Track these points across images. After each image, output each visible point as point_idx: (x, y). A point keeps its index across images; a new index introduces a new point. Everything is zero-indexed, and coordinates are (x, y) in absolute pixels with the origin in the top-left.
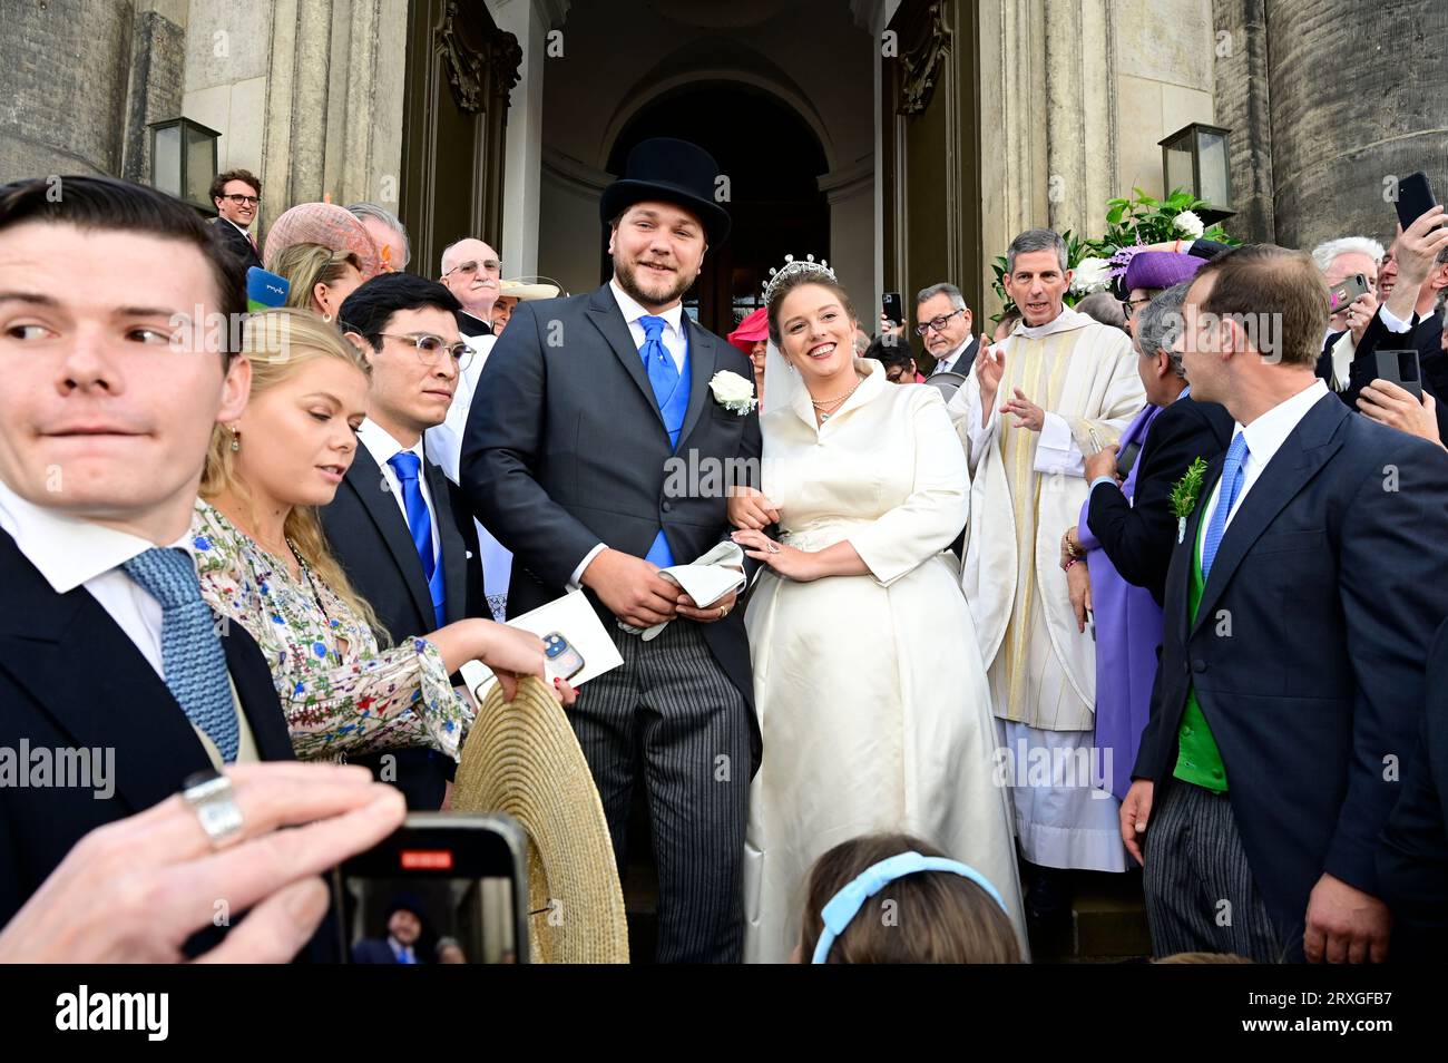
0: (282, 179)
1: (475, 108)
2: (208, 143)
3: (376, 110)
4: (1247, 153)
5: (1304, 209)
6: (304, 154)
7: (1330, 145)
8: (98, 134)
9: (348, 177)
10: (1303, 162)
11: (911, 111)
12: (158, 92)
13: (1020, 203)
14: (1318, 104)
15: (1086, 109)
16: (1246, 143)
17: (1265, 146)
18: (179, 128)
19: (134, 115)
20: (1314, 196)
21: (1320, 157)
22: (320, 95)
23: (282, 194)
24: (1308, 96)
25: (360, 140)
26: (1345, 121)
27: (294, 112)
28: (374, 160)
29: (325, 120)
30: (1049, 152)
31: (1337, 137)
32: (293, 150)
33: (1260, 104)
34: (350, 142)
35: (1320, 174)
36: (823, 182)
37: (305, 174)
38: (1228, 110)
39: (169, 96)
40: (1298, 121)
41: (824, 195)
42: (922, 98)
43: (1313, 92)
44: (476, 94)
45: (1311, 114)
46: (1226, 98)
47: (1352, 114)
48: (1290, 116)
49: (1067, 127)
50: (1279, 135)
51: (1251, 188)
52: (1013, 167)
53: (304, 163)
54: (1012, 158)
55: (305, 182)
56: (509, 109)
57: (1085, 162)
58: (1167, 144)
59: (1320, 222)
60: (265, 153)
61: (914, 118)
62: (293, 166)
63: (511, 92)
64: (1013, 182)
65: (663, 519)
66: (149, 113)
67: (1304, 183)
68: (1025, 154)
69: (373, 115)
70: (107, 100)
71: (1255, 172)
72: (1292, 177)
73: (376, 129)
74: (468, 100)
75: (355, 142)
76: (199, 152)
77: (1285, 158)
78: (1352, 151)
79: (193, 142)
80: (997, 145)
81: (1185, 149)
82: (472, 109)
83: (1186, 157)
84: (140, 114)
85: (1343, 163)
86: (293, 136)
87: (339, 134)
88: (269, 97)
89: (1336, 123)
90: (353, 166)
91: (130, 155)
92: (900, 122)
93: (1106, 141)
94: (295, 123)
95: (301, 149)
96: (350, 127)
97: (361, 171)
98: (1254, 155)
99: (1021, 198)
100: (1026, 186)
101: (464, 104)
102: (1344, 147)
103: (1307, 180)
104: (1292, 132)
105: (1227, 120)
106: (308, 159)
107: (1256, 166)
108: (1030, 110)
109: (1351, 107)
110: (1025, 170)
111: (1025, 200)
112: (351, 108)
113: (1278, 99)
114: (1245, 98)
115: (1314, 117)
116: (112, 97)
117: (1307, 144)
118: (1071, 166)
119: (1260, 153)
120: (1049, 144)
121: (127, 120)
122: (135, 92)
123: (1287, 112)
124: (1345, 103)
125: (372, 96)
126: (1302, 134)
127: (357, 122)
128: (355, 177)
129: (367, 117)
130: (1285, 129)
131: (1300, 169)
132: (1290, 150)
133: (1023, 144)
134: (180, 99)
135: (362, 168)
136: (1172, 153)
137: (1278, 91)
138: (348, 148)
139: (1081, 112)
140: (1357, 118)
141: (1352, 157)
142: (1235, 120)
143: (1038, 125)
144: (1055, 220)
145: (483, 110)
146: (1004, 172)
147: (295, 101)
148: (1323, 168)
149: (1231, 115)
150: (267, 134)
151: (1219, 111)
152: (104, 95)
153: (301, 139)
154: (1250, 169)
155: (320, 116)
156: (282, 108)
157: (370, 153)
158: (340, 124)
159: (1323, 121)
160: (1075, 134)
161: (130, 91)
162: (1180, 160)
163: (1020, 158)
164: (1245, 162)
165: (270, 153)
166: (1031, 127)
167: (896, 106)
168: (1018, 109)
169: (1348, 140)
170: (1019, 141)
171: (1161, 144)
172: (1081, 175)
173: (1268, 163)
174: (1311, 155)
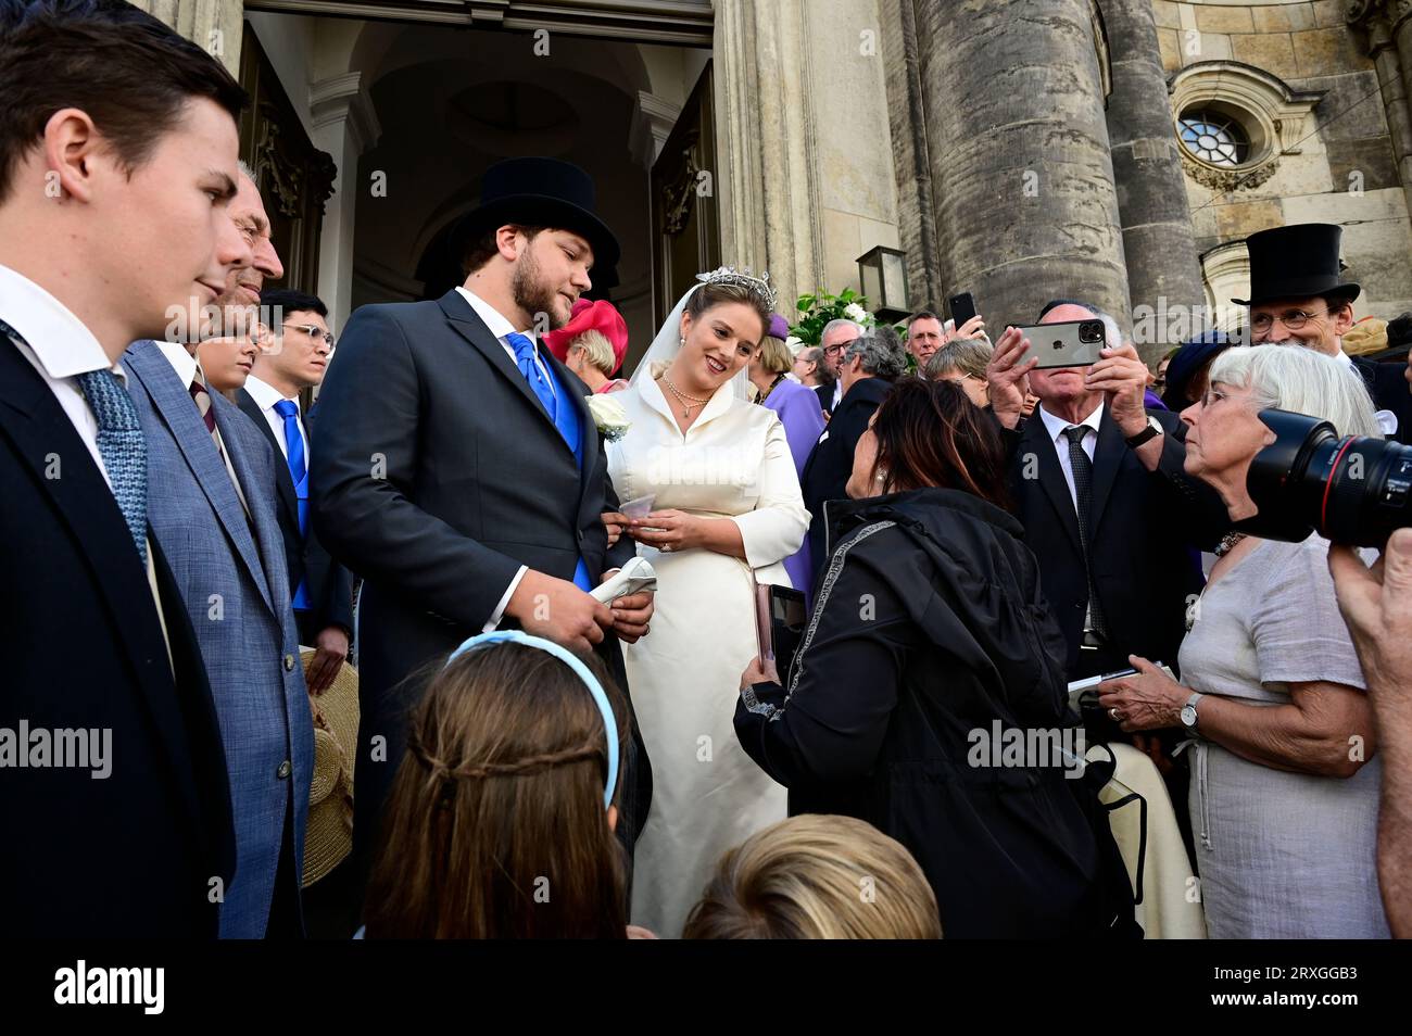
1: (293, 214)
4: (922, 271)
7: (974, 266)
10: (958, 277)
11: (673, 231)
14: (965, 235)
15: (794, 231)
16: (921, 263)
17: (935, 266)
21: (968, 274)
24: (958, 229)
26: (982, 248)
30: (769, 263)
31: (978, 260)
33: (930, 235)
35: (968, 286)
38: (909, 238)
40: (953, 247)
42: (680, 221)
43: (961, 227)
44: (294, 202)
45: (960, 242)
46: (906, 230)
47: (986, 243)
48: (948, 245)
49: (780, 244)
50: (943, 259)
51: (926, 296)
56: (324, 217)
57: (795, 271)
58: (862, 261)
61: (675, 236)
63: (325, 203)
67: (959, 292)
71: (929, 285)
72: (952, 288)
74: (287, 207)
77: (947, 275)
78: (987, 269)
80: (732, 256)
81: (874, 265)
82: (290, 214)
83: (875, 270)
85: (982, 279)
89: (977, 249)
92: (666, 240)
93: (811, 255)
98: (927, 272)
101: (283, 210)
102: (983, 267)
103: (961, 290)
104: (950, 256)
105: (908, 247)
107: (929, 280)
108: (754, 231)
109: (985, 238)
113: (940, 232)
114: (919, 230)
115: (962, 245)
117: (960, 264)
118: (784, 272)
119: (932, 271)
120: (768, 256)
123: (947, 240)
124: (980, 235)
126: (956, 257)
130: (946, 253)
131: (956, 282)
132: (950, 268)
133: (750, 256)
136: (866, 268)
137: (941, 226)
139: (791, 233)
140: (990, 245)
141: (988, 274)
142: (913, 246)
143: (760, 242)
145: (299, 215)
148: (970, 282)
149: (911, 243)
151: (903, 239)
154: (925, 283)
159: (968, 248)
160: (786, 250)
162: (871, 273)
164: (922, 277)
166: (755, 245)
167: (662, 225)
168: (745, 230)
169: (985, 261)
170: (746, 254)
171: (857, 261)
172: (793, 281)
173: (938, 280)
174: (962, 272)
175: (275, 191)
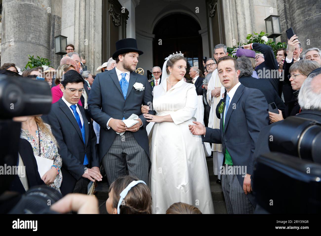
0: (78, 45)
1: (119, 25)
2: (65, 39)
3: (95, 29)
4: (285, 21)
5: (297, 32)
6: (81, 40)
7: (302, 18)
8: (46, 40)
9: (90, 43)
10: (296, 22)
11: (212, 16)
12: (56, 30)
13: (232, 36)
14: (299, 9)
15: (245, 14)
16: (284, 18)
18: (59, 37)
19: (52, 35)
20: (299, 29)
21: (300, 21)
22: (84, 28)
23: (78, 48)
25: (92, 36)
26: (305, 12)
27: (79, 32)
28: (95, 39)
29: (85, 32)
30: (237, 24)
31: (303, 16)
32: (79, 39)
33: (287, 9)
34: (90, 36)
35: (300, 24)
36: (200, 32)
37: (81, 44)
38: (280, 11)
39: (59, 31)
40: (295, 13)
41: (200, 35)
42: (213, 13)
43: (298, 6)
44: (119, 22)
45: (297, 11)
46: (280, 9)
48: (293, 12)
49: (241, 18)
50: (292, 17)
51: (286, 28)
52: (230, 28)
53: (81, 42)
54: (230, 26)
55: (82, 45)
56: (127, 24)
57: (246, 26)
58: (266, 20)
59: (301, 35)
60: (74, 40)
61: (212, 18)
62: (79, 42)
63: (127, 21)
64: (230, 31)
65: (124, 115)
66: (55, 35)
67: (297, 27)
68: (233, 25)
69: (95, 30)
70: (47, 33)
71: (287, 25)
72: (295, 25)
73: (95, 33)
74: (117, 24)
75: (91, 36)
76: (63, 42)
77: (293, 21)
78: (307, 19)
79: (62, 40)
83: (270, 22)
84: (53, 35)
85: (305, 22)
86: (79, 36)
87: (88, 35)
88: (75, 29)
89: (303, 13)
90: (91, 41)
91: (52, 44)
92: (210, 19)
93: (250, 20)
94: (79, 34)
95: (81, 39)
96: (90, 33)
97: (93, 42)
98: (286, 21)
99: (232, 35)
100: (233, 32)
101: (116, 25)
102: (305, 18)
103: (298, 26)
104: (294, 15)
105: (280, 14)
106: (82, 41)
107: (287, 23)
108: (233, 16)
109: (306, 9)
110: (233, 28)
111: (233, 35)
112: (90, 29)
113: (290, 8)
114: (284, 8)
116: (48, 33)
117: (297, 18)
118: (242, 27)
119: (288, 20)
120: (237, 22)
121: (51, 36)
122: (52, 31)
124: (304, 8)
125: (94, 26)
126: (296, 15)
127: (91, 32)
128: (91, 43)
129: (94, 31)
130: (292, 15)
131: (296, 23)
132: (294, 19)
133: (232, 22)
134: (61, 31)
135: (93, 41)
136: (267, 22)
137: (291, 6)
138: (90, 38)
140: (307, 11)
142: (282, 14)
143: (235, 19)
144: (240, 39)
145: (120, 25)
146: (229, 29)
147: (79, 29)
148: (301, 23)
150: (75, 37)
151: (278, 12)
152: (46, 33)
153: (81, 37)
154: (286, 24)
155: (84, 32)
156: (77, 31)
157: (94, 38)
158: (88, 33)
159: (300, 12)
160: (243, 20)
161: (51, 31)
163: (232, 26)
165: (75, 40)
166: (233, 19)
167: (209, 15)
168: (230, 15)
169: (305, 16)
170: (231, 22)
171: (264, 20)
172: (245, 29)
173: (290, 23)
174: (298, 20)
175: (114, 20)
